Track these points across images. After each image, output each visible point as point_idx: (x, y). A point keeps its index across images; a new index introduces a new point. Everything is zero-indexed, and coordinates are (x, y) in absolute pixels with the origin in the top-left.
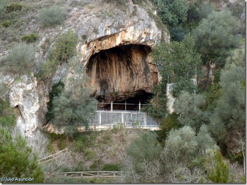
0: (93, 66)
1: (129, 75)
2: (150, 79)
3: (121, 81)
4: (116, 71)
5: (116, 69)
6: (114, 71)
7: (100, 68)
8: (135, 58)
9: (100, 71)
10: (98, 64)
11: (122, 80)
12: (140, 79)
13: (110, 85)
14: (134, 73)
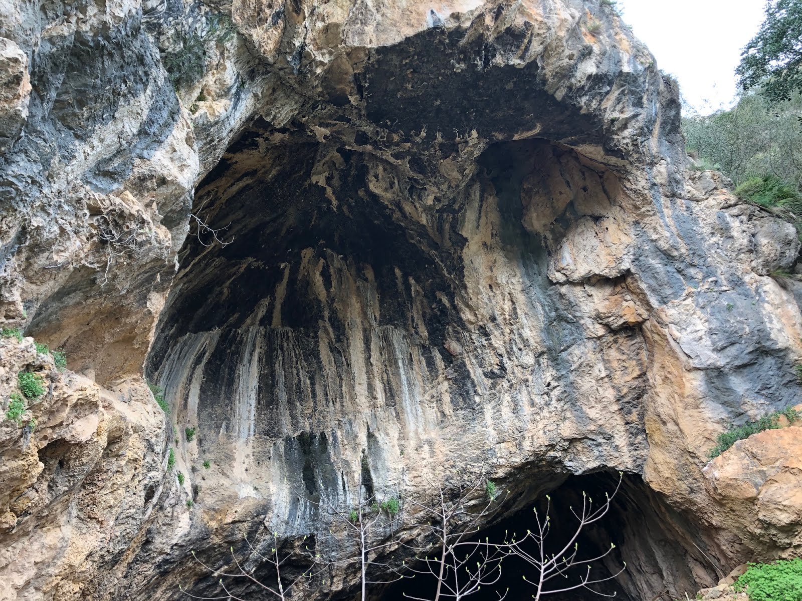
0: (241, 370)
1: (447, 398)
2: (586, 383)
3: (403, 436)
4: (371, 388)
5: (369, 373)
6: (361, 390)
7: (281, 380)
8: (483, 287)
9: (283, 396)
10: (268, 361)
11: (411, 427)
12: (523, 398)
13: (347, 463)
14: (476, 373)
